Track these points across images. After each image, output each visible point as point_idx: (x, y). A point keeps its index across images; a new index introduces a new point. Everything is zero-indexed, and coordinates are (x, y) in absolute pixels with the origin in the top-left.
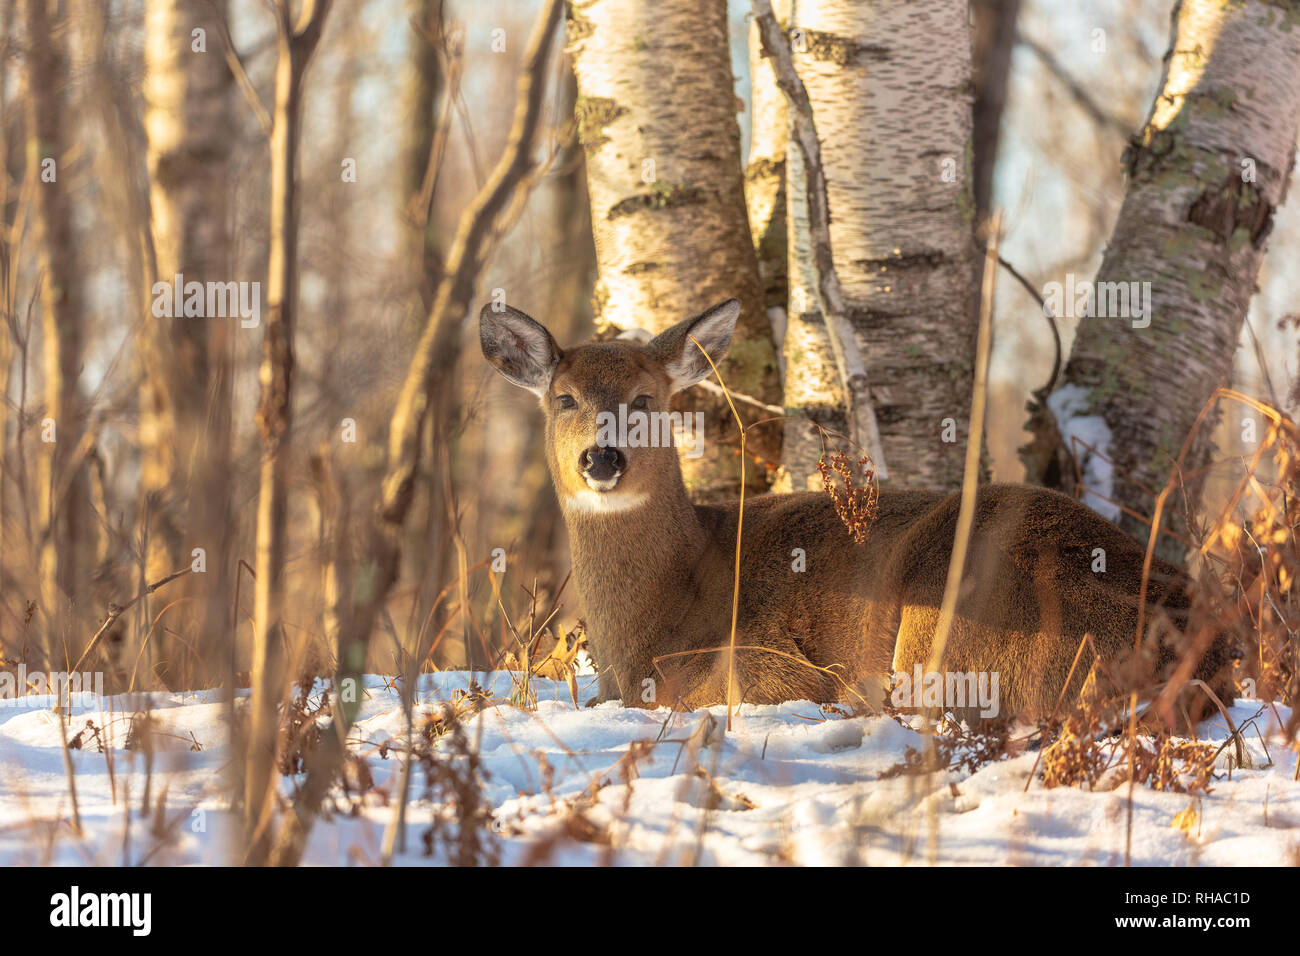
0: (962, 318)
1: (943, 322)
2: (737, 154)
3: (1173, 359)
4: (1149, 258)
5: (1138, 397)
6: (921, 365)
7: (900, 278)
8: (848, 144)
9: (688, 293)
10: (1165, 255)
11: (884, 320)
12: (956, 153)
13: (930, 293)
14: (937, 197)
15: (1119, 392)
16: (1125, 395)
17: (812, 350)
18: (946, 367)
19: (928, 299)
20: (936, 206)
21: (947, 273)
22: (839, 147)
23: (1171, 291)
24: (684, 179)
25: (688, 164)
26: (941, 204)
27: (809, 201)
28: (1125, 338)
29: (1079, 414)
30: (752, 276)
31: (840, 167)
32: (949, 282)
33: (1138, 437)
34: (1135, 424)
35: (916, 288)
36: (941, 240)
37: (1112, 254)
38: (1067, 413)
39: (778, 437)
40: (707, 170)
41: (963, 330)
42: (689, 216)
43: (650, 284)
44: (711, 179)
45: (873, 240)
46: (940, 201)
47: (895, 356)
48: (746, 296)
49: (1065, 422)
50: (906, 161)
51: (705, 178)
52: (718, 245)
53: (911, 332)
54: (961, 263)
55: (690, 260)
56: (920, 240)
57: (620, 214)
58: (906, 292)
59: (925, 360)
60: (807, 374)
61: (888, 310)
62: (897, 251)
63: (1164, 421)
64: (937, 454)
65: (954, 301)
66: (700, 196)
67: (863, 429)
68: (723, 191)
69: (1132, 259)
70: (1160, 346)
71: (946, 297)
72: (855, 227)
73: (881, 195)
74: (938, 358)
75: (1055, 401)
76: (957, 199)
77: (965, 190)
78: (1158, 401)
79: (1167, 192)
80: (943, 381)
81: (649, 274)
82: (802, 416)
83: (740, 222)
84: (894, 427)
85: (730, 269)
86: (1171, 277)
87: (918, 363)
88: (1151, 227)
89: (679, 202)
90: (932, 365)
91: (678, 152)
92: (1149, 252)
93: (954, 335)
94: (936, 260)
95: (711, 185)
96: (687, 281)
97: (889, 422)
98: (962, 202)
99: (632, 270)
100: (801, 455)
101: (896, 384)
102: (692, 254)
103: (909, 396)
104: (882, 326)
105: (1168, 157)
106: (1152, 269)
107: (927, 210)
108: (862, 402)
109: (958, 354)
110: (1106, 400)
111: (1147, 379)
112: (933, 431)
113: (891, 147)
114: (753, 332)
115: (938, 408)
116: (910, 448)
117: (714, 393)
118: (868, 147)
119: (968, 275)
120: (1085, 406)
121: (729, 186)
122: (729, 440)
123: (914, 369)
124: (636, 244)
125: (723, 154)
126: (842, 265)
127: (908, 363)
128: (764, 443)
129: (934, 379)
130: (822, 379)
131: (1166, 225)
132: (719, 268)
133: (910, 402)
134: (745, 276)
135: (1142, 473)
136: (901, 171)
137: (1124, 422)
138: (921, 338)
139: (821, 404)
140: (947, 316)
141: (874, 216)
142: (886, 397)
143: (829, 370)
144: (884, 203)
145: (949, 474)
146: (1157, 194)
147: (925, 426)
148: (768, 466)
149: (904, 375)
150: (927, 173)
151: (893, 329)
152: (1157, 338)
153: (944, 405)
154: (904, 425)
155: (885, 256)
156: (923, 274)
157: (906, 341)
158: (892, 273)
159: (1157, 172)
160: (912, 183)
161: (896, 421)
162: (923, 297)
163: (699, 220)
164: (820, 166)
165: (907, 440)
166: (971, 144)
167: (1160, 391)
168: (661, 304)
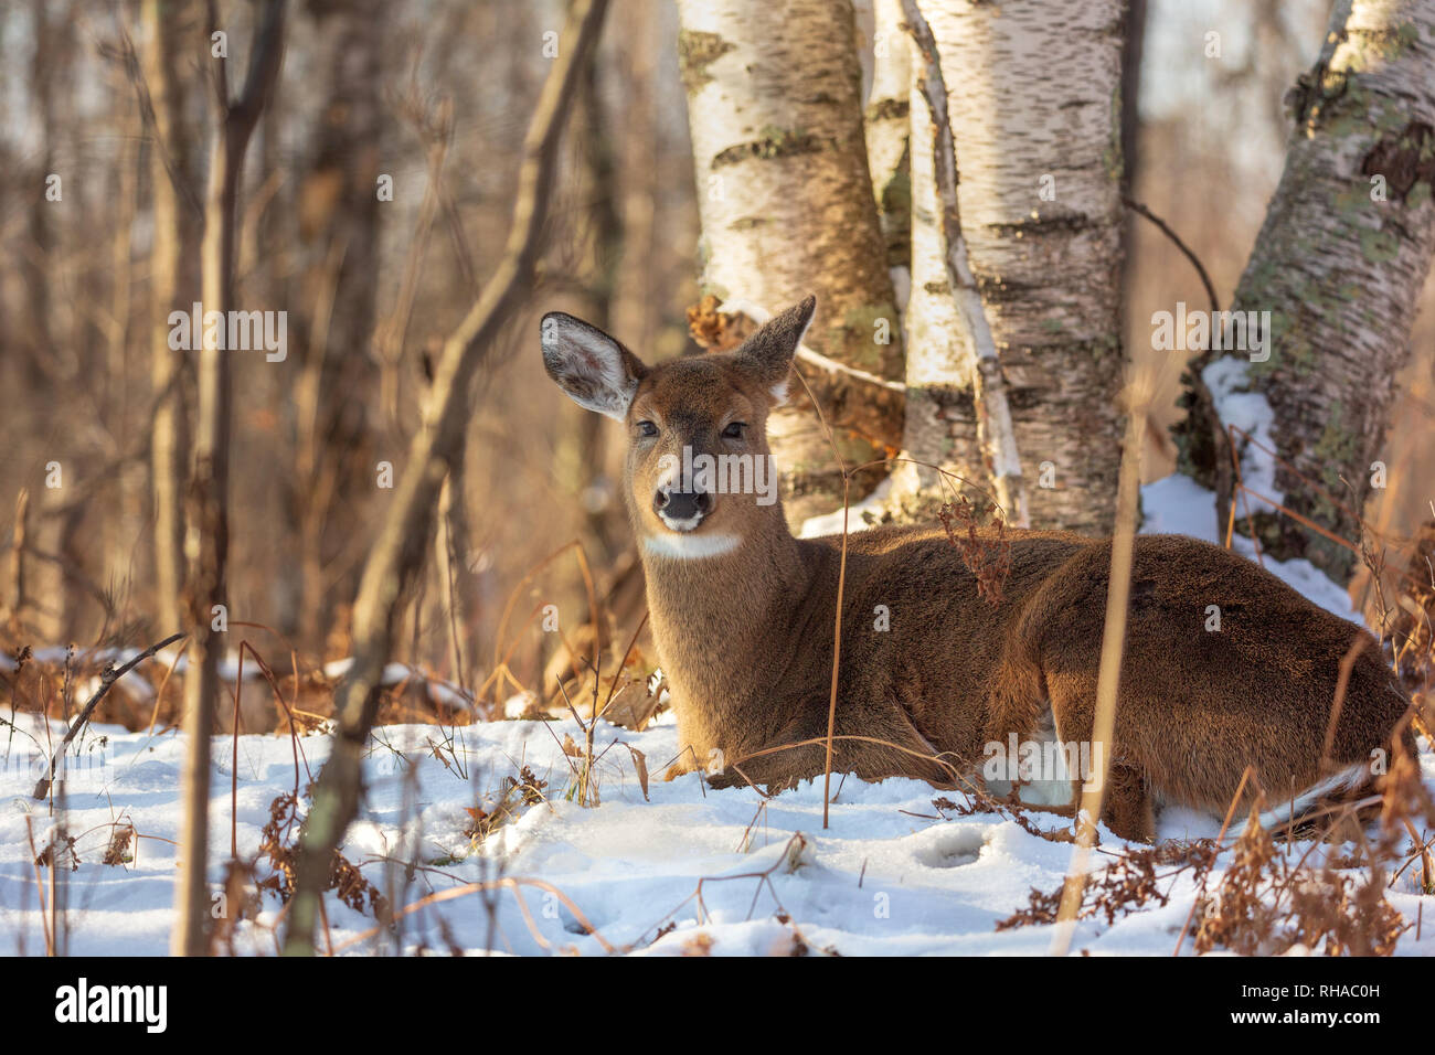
0: (1107, 289)
1: (1087, 294)
2: (857, 96)
3: (1344, 329)
4: (1318, 215)
5: (1304, 372)
6: (1060, 343)
7: (1037, 245)
8: (980, 93)
9: (800, 253)
10: (1336, 212)
11: (1019, 292)
12: (1102, 103)
13: (1071, 262)
14: (1080, 154)
15: (1284, 366)
16: (1290, 370)
17: (937, 324)
18: (1089, 345)
19: (1070, 268)
20: (1079, 163)
21: (1091, 239)
22: (969, 96)
23: (1341, 252)
24: (797, 125)
25: (802, 108)
26: (1086, 161)
27: (936, 159)
28: (1289, 305)
29: (1238, 390)
30: (872, 234)
31: (971, 119)
32: (1093, 249)
33: (1304, 416)
34: (1301, 402)
35: (1056, 256)
36: (1085, 201)
37: (1275, 209)
38: (1225, 389)
39: (899, 419)
40: (823, 115)
41: (1108, 302)
42: (802, 167)
43: (757, 242)
44: (828, 125)
45: (1007, 201)
46: (1083, 158)
47: (1030, 332)
48: (865, 255)
49: (1222, 400)
50: (1046, 112)
51: (820, 124)
52: (835, 199)
53: (1049, 305)
54: (1106, 226)
55: (803, 215)
56: (1061, 202)
57: (724, 163)
58: (1044, 260)
59: (1064, 336)
60: (932, 351)
61: (1023, 280)
62: (1035, 215)
63: (1333, 399)
64: (1078, 442)
65: (1098, 270)
66: (815, 144)
67: (994, 418)
68: (841, 138)
69: (1299, 216)
70: (1328, 314)
71: (1090, 266)
72: (988, 186)
73: (1017, 150)
74: (1079, 335)
75: (1211, 375)
76: (1102, 155)
77: (1112, 145)
78: (1327, 377)
79: (1339, 141)
80: (1085, 360)
81: (756, 231)
82: (926, 399)
83: (859, 172)
84: (1028, 412)
85: (847, 226)
86: (1342, 237)
87: (1056, 340)
88: (1320, 180)
89: (790, 151)
90: (1072, 342)
91: (790, 94)
92: (1318, 209)
93: (1098, 308)
94: (1078, 224)
95: (827, 131)
96: (799, 240)
97: (1024, 407)
98: (1108, 159)
99: (739, 226)
100: (925, 442)
101: (1032, 364)
102: (805, 209)
103: (1047, 377)
104: (1016, 298)
105: (1340, 102)
106: (1321, 228)
107: (1069, 168)
108: (993, 388)
109: (1102, 329)
110: (1268, 375)
111: (1314, 352)
112: (1073, 417)
113: (1028, 96)
114: (872, 296)
115: (1078, 391)
116: (1047, 436)
117: (826, 371)
118: (1003, 96)
119: (1115, 240)
120: (1244, 381)
121: (847, 133)
122: (844, 422)
123: (1053, 348)
124: (742, 197)
125: (841, 97)
126: (971, 230)
127: (1045, 340)
128: (884, 427)
129: (1075, 358)
130: (949, 357)
131: (1337, 179)
132: (834, 225)
133: (1047, 384)
134: (865, 234)
135: (1307, 457)
136: (1040, 123)
137: (1288, 400)
138: (1061, 311)
139: (947, 386)
140: (1090, 287)
141: (1009, 175)
142: (1022, 379)
143: (957, 348)
144: (1020, 160)
145: (1090, 465)
146: (1327, 143)
147: (1065, 412)
148: (888, 449)
149: (1041, 353)
150: (1069, 127)
151: (1028, 302)
152: (1325, 306)
153: (1086, 387)
154: (1040, 410)
155: (1021, 220)
156: (1064, 240)
157: (1043, 316)
158: (1028, 239)
159: (1328, 118)
160: (1054, 139)
161: (1032, 406)
162: (1064, 266)
163: (813, 171)
164: (947, 119)
165: (1044, 426)
166: (1118, 92)
167: (1329, 365)
168: (769, 264)
